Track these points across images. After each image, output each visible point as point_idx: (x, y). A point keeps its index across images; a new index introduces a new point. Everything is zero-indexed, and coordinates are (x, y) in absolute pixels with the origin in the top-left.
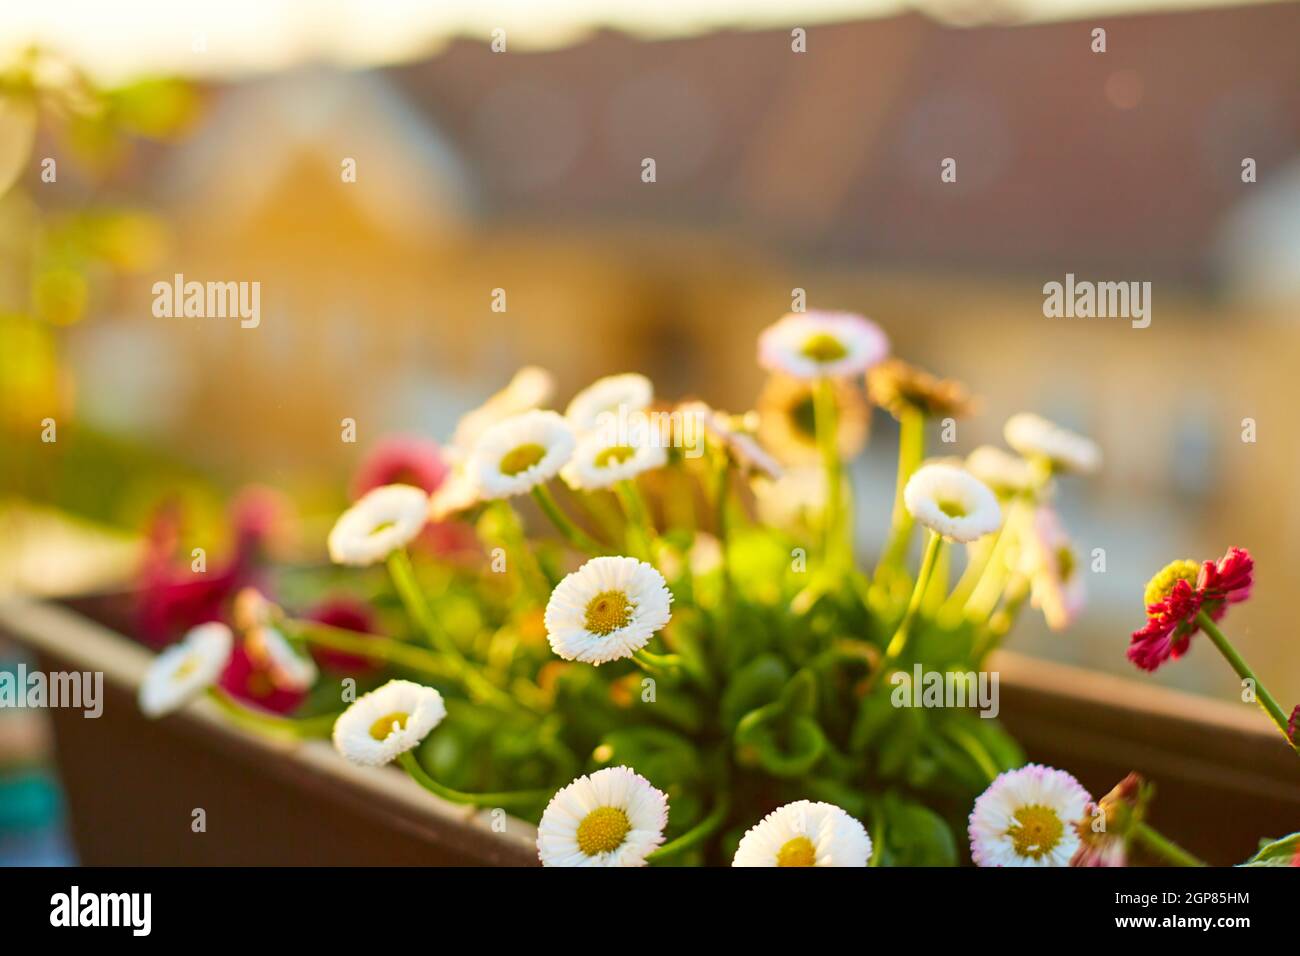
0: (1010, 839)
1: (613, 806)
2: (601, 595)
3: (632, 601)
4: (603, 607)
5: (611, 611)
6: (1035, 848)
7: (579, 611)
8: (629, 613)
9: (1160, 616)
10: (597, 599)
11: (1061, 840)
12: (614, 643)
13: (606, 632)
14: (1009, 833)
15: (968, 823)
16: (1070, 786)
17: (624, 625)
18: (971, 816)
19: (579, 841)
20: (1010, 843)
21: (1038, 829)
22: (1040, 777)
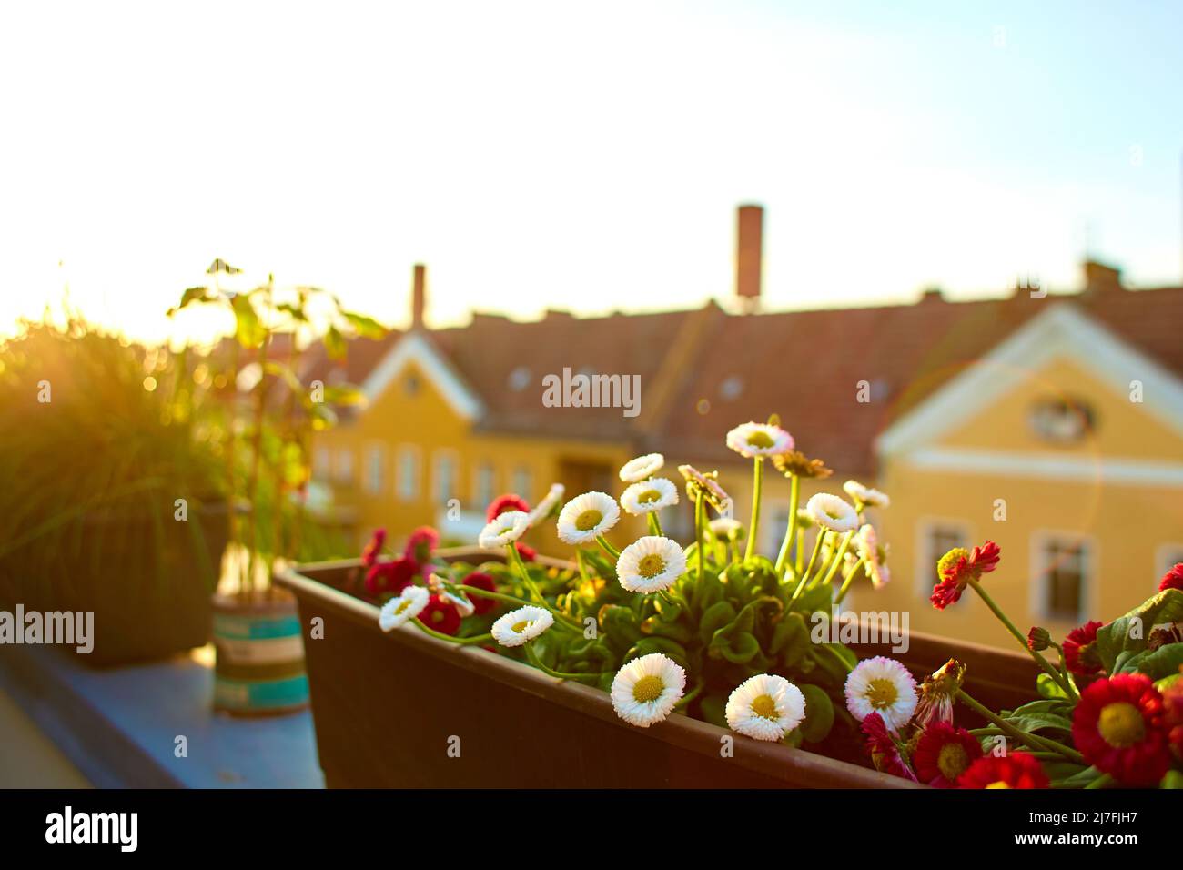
0: (867, 697)
1: (654, 675)
2: (647, 557)
3: (665, 560)
4: (649, 563)
5: (654, 565)
6: (884, 703)
7: (635, 564)
8: (663, 566)
9: (951, 577)
10: (645, 559)
11: (897, 699)
12: (656, 581)
13: (651, 576)
14: (867, 694)
15: (844, 688)
16: (900, 668)
17: (661, 573)
18: (846, 684)
19: (634, 695)
20: (867, 700)
21: (884, 692)
22: (884, 663)
